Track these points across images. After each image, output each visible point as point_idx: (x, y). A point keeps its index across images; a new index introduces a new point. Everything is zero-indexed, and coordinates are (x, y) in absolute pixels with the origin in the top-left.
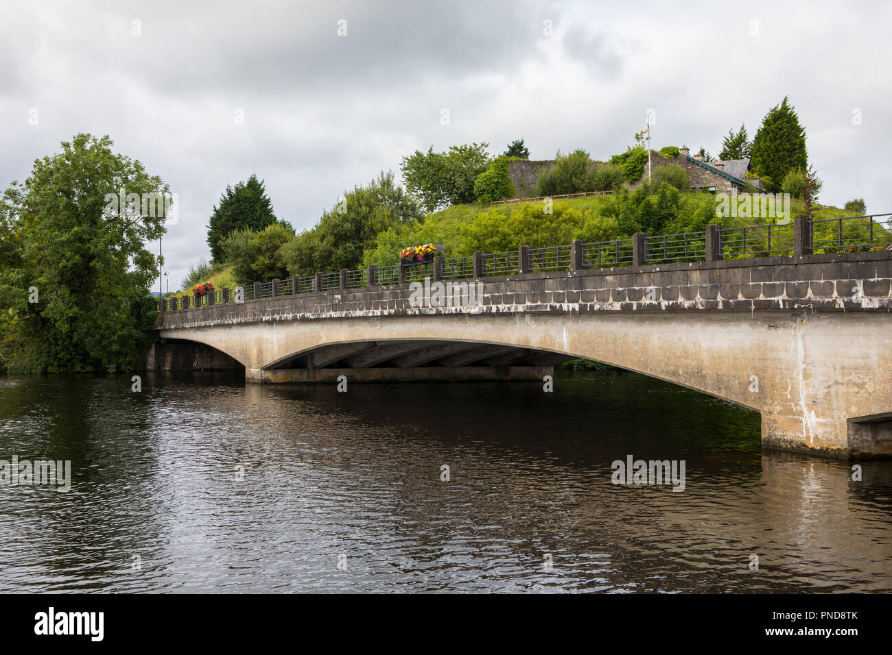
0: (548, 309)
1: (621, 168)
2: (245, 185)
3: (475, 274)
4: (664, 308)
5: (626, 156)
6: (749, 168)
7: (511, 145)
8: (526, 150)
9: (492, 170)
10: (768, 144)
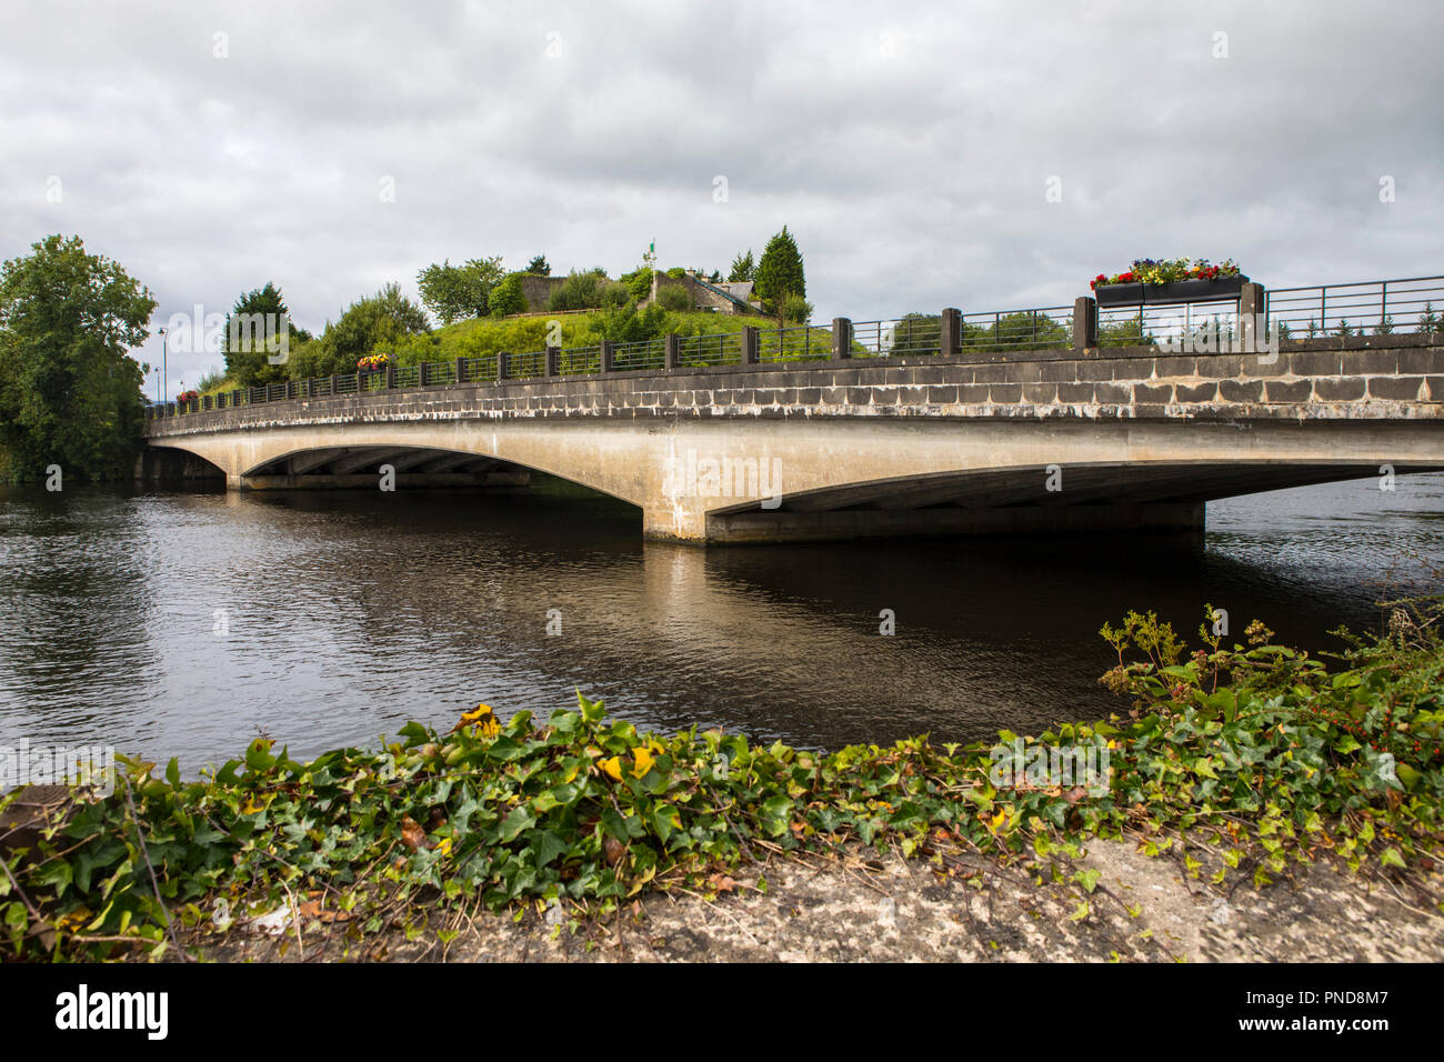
0: (478, 416)
1: (630, 287)
2: (261, 293)
3: (420, 383)
4: (567, 415)
5: (635, 275)
6: (753, 290)
7: (533, 261)
8: (548, 266)
9: (506, 285)
10: (770, 268)
